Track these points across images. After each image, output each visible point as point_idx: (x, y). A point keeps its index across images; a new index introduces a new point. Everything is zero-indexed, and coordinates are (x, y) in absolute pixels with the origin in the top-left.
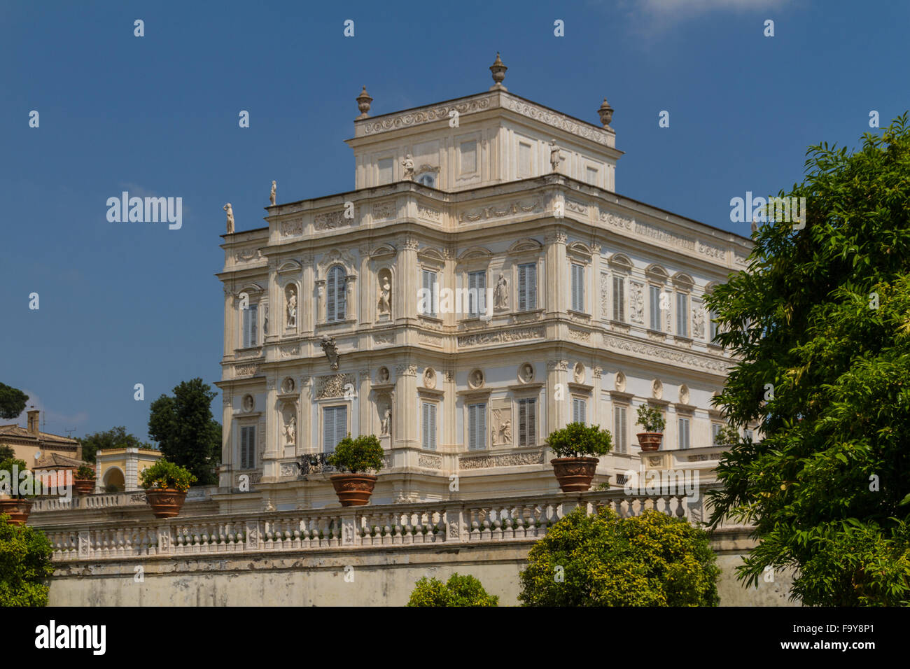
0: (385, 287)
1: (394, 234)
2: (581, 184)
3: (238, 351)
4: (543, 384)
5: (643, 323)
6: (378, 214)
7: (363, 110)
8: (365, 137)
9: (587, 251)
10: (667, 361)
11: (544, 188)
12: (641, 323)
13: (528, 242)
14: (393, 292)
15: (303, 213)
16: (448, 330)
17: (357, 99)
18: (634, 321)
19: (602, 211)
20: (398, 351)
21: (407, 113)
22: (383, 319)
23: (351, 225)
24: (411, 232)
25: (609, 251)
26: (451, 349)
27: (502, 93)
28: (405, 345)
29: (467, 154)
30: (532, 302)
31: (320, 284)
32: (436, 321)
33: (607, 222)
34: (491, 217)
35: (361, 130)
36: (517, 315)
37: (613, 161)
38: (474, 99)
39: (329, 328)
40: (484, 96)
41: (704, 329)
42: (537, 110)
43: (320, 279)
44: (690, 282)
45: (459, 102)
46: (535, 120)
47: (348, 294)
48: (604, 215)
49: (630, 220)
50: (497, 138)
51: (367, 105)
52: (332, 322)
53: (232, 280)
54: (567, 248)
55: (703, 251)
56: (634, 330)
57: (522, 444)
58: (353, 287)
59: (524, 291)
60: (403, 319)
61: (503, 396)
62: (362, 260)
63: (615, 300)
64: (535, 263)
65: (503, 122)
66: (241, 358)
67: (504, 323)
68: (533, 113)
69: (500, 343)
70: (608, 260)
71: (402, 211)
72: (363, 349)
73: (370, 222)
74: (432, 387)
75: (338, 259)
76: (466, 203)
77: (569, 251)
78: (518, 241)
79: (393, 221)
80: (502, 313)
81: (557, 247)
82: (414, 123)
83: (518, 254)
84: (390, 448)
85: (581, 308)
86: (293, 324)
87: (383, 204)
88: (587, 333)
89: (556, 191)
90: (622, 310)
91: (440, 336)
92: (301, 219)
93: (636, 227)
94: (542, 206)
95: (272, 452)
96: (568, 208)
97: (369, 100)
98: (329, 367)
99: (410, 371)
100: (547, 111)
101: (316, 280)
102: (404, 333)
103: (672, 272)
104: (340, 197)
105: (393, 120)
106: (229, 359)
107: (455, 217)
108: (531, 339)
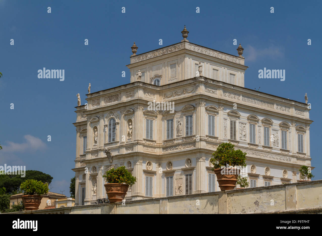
0: (130, 127)
1: (133, 104)
2: (213, 80)
3: (81, 156)
4: (195, 167)
5: (246, 140)
6: (128, 96)
7: (134, 52)
8: (134, 63)
9: (216, 109)
10: (258, 157)
11: (195, 83)
12: (245, 140)
13: (189, 106)
14: (133, 129)
15: (100, 97)
16: (158, 145)
17: (132, 48)
18: (241, 140)
19: (224, 92)
20: (134, 154)
21: (150, 53)
22: (129, 141)
23: (118, 101)
24: (140, 103)
25: (228, 109)
26: (160, 153)
27: (186, 43)
28: (137, 152)
29: (173, 69)
30: (191, 132)
31: (106, 126)
32: (153, 141)
33: (227, 97)
34: (176, 96)
35: (133, 61)
36: (185, 138)
37: (243, 71)
38: (175, 45)
39: (109, 145)
40: (179, 44)
41: (278, 143)
42: (204, 50)
43: (106, 124)
44: (271, 122)
45: (170, 47)
46: (203, 54)
47: (116, 130)
48: (226, 94)
49: (239, 96)
50: (184, 62)
51: (135, 50)
52: (110, 142)
53: (79, 126)
54: (205, 108)
55: (278, 108)
56: (241, 143)
57: (187, 194)
58: (118, 127)
59: (188, 127)
60: (136, 140)
61: (180, 173)
62: (121, 116)
63: (231, 130)
64: (192, 115)
65: (187, 55)
66: (82, 159)
67: (180, 141)
68: (202, 51)
69: (178, 150)
70: (227, 113)
71: (136, 94)
72: (121, 153)
73: (124, 99)
74: (150, 169)
75: (112, 116)
76: (166, 90)
77: (206, 109)
78: (185, 106)
79: (133, 99)
80: (179, 137)
81: (200, 108)
82: (152, 57)
83: (186, 111)
84: (131, 196)
85: (213, 134)
86: (96, 144)
87: (130, 91)
88: (216, 145)
89: (200, 84)
90: (235, 135)
91: (155, 148)
92: (99, 99)
93: (243, 99)
94: (195, 90)
95: (87, 198)
96: (207, 91)
97: (136, 48)
98: (108, 162)
99: (139, 163)
100: (209, 50)
101: (104, 125)
102: (137, 146)
103: (261, 118)
104: (113, 89)
105: (145, 56)
106: (77, 159)
107: (162, 96)
108: (191, 148)
